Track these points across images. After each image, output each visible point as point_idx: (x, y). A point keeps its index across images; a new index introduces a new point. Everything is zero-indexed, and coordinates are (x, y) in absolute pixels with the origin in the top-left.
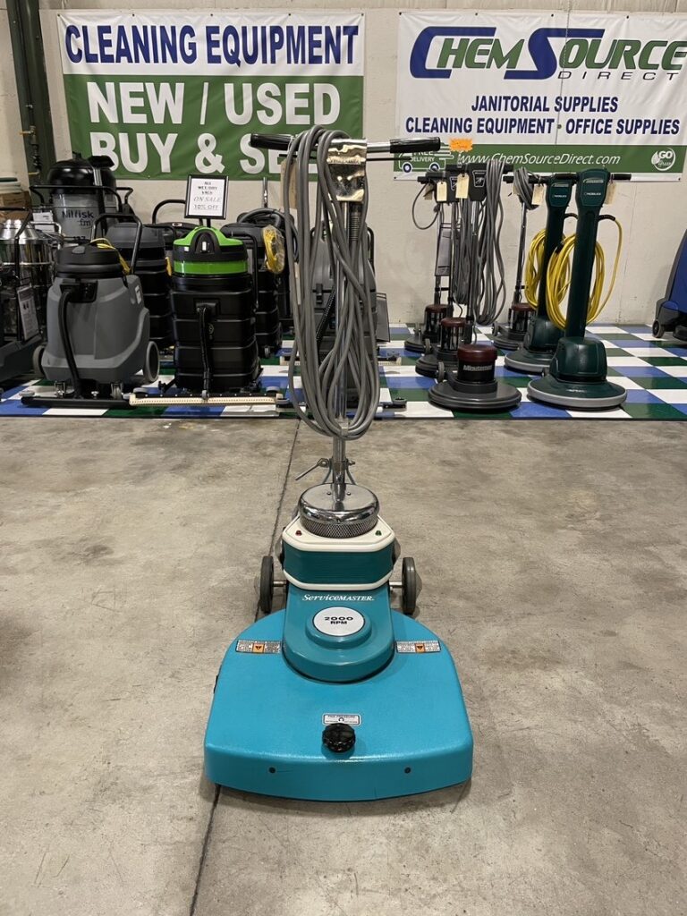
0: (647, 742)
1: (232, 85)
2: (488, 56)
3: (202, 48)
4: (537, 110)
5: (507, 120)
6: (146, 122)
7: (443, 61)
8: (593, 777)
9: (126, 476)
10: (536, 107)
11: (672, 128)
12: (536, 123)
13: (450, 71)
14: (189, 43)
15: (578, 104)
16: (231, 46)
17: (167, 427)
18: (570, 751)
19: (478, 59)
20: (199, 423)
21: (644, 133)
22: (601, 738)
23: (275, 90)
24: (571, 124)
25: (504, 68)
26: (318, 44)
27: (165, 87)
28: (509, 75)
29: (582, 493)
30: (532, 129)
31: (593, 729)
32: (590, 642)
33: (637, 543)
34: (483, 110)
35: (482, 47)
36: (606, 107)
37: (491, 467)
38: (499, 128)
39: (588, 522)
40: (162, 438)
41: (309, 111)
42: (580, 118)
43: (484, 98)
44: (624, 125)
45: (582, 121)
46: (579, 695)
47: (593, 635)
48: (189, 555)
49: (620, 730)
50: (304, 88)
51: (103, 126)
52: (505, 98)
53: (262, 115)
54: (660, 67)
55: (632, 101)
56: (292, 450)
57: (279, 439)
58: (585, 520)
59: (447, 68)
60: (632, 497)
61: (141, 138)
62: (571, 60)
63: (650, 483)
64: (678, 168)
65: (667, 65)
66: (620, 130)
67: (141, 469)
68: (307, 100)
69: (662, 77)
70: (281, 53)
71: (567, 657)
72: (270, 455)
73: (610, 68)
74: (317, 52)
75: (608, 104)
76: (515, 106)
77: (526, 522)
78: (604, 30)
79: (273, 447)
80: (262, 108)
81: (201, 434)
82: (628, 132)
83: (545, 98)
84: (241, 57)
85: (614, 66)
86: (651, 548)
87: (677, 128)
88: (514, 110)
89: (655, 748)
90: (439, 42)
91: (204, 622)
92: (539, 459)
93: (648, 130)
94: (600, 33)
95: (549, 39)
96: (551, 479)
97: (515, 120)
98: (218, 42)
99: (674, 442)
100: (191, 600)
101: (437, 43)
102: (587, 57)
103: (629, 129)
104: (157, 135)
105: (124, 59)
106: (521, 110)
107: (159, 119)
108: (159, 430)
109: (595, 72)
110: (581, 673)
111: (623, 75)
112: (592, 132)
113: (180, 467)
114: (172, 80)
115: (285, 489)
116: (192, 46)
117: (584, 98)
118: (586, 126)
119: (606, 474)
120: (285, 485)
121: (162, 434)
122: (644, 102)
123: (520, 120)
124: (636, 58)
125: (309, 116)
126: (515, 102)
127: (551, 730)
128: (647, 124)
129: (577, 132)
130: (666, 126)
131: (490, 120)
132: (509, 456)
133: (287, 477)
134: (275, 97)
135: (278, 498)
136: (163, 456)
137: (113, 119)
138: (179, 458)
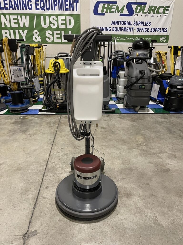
0: (157, 223)
1: (43, 16)
2: (115, 10)
3: (34, 6)
4: (129, 25)
5: (121, 28)
6: (18, 27)
7: (103, 10)
8: (141, 236)
9: (7, 134)
10: (128, 24)
11: (165, 30)
12: (128, 29)
13: (105, 14)
14: (30, 4)
15: (140, 24)
16: (42, 5)
17: (22, 118)
18: (134, 227)
19: (112, 10)
20: (31, 116)
21: (158, 32)
22: (144, 222)
23: (56, 18)
24: (138, 29)
25: (120, 13)
26: (67, 5)
27: (23, 17)
28: (121, 15)
29: (140, 137)
30: (128, 30)
31: (142, 219)
32: (141, 187)
33: (156, 153)
34: (114, 25)
35: (113, 7)
36: (147, 24)
37: (115, 129)
38: (118, 30)
39: (142, 146)
40: (20, 122)
41: (65, 24)
42: (140, 27)
43: (114, 21)
44: (152, 30)
45: (141, 28)
46: (137, 207)
47: (142, 185)
48: (23, 161)
49: (149, 219)
50: (63, 18)
51: (6, 28)
52: (120, 21)
53: (52, 25)
54: (162, 13)
55: (155, 22)
56: (58, 125)
57: (55, 121)
58: (141, 146)
59: (104, 13)
60: (154, 138)
61: (17, 31)
62: (138, 11)
63: (159, 133)
64: (167, 42)
65: (164, 13)
66: (151, 31)
67: (12, 132)
68: (64, 21)
69: (162, 16)
70: (57, 7)
71: (135, 193)
72: (52, 127)
73: (148, 13)
74: (67, 7)
75: (148, 24)
76: (123, 24)
77: (124, 147)
78: (147, 3)
79: (53, 124)
80: (52, 23)
81: (31, 120)
82: (154, 32)
83: (131, 22)
84: (45, 8)
85: (150, 13)
86: (159, 155)
87: (167, 30)
88: (123, 25)
89: (160, 225)
90: (101, 5)
91: (25, 185)
92: (128, 126)
93: (159, 31)
94: (146, 4)
95: (132, 5)
96: (132, 133)
97: (123, 28)
98: (39, 4)
99: (166, 120)
100: (22, 177)
101: (101, 6)
102: (142, 10)
103: (154, 31)
104: (21, 30)
105: (11, 9)
106: (124, 25)
107: (22, 26)
108: (19, 119)
109: (144, 14)
110: (139, 199)
111: (152, 16)
112: (144, 31)
113: (24, 131)
114: (25, 15)
115: (55, 138)
116: (31, 5)
117: (142, 22)
118: (142, 30)
119: (147, 131)
120: (55, 136)
121: (20, 120)
122: (157, 23)
123: (124, 28)
124: (156, 11)
125: (65, 26)
126: (123, 22)
127: (129, 220)
128: (159, 29)
129: (140, 31)
130: (164, 30)
131: (116, 28)
132: (120, 126)
133: (56, 133)
134: (55, 20)
135: (52, 141)
136: (19, 127)
137: (8, 26)
138: (24, 128)
